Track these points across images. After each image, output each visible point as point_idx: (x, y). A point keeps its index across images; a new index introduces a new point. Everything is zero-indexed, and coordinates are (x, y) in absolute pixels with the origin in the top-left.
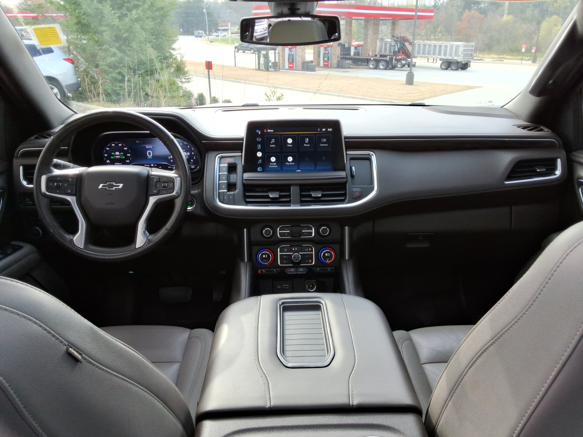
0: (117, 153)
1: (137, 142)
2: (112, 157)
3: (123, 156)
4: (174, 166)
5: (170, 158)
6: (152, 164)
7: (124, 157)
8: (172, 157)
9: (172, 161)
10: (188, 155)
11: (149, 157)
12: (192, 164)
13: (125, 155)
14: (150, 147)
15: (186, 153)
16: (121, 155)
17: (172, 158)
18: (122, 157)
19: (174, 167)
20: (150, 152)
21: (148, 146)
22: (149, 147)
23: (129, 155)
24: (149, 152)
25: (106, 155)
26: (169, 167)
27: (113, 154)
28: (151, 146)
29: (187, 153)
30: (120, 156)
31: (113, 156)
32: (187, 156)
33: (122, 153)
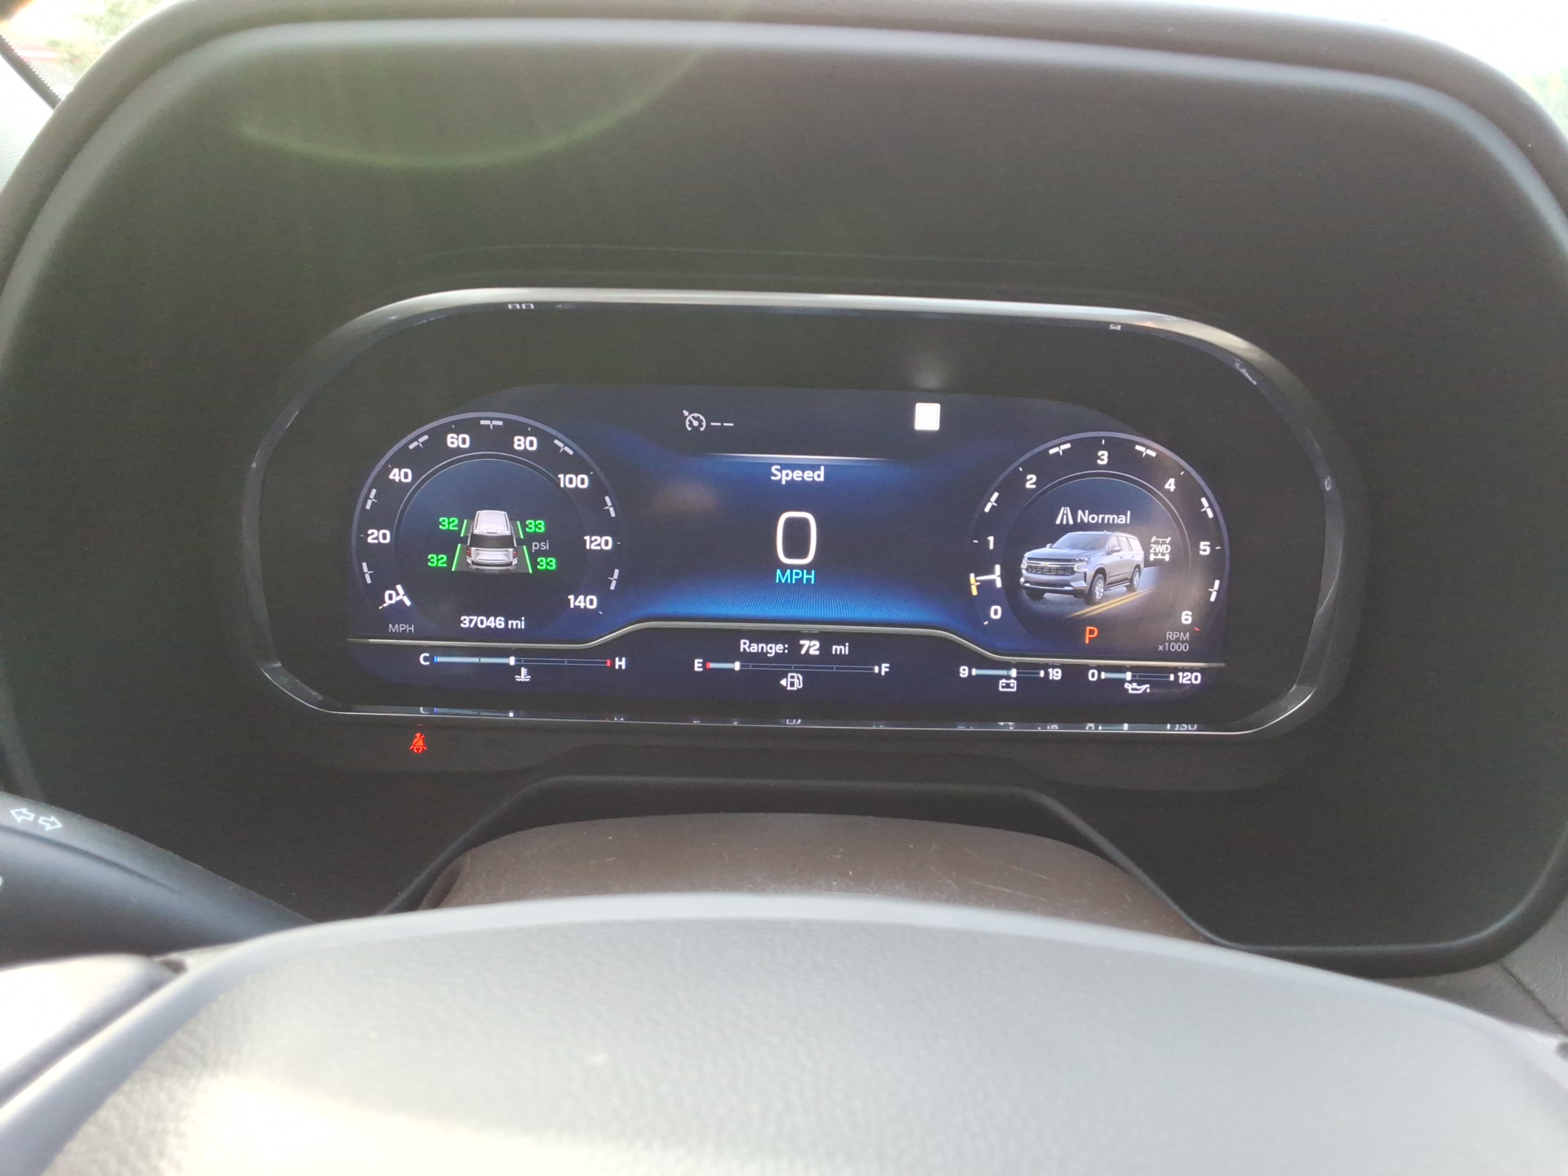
0: (492, 522)
1: (693, 420)
2: (437, 561)
3: (546, 554)
4: (1007, 666)
5: (986, 587)
6: (810, 636)
7: (548, 564)
8: (1002, 576)
9: (996, 612)
10: (1157, 563)
11: (784, 568)
12: (1184, 648)
13: (564, 541)
14: (808, 476)
15: (1135, 542)
16: (530, 538)
17: (999, 584)
18: (534, 557)
19: (1014, 673)
20: (805, 522)
21: (784, 466)
22: (797, 475)
23: (600, 543)
24: (790, 523)
25: (378, 536)
26: (964, 672)
27: (448, 524)
28: (814, 468)
29: (1146, 548)
30: (518, 554)
31: (448, 543)
32: (1145, 570)
33: (537, 526)
